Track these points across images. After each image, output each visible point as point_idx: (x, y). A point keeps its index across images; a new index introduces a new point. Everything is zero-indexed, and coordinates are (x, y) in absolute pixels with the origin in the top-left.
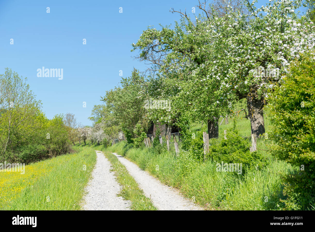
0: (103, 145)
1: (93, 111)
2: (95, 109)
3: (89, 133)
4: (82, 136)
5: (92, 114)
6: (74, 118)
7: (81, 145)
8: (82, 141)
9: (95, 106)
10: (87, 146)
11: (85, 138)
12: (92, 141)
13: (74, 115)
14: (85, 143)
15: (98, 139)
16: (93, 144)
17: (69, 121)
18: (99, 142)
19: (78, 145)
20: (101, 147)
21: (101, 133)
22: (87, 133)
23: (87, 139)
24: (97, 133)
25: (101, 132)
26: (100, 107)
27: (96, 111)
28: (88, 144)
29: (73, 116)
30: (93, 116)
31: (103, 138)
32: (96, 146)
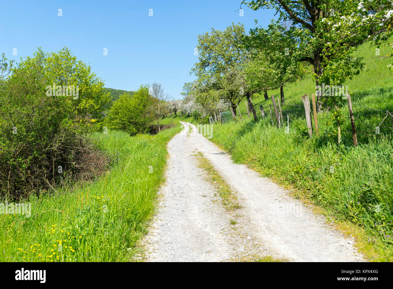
0: (193, 117)
1: (184, 88)
2: (185, 86)
3: (179, 105)
4: (173, 108)
5: (183, 90)
6: (161, 88)
7: (172, 117)
8: (173, 113)
9: (185, 84)
10: (178, 117)
11: (175, 110)
12: (183, 113)
13: (161, 85)
14: (176, 115)
15: (187, 111)
16: (183, 116)
17: (156, 91)
18: (189, 113)
19: (170, 116)
20: (191, 119)
21: (191, 105)
22: (178, 105)
23: (178, 111)
24: (187, 105)
25: (191, 103)
26: (189, 84)
27: (186, 88)
28: (178, 116)
29: (160, 87)
30: (184, 92)
31: (193, 110)
32: (186, 118)
